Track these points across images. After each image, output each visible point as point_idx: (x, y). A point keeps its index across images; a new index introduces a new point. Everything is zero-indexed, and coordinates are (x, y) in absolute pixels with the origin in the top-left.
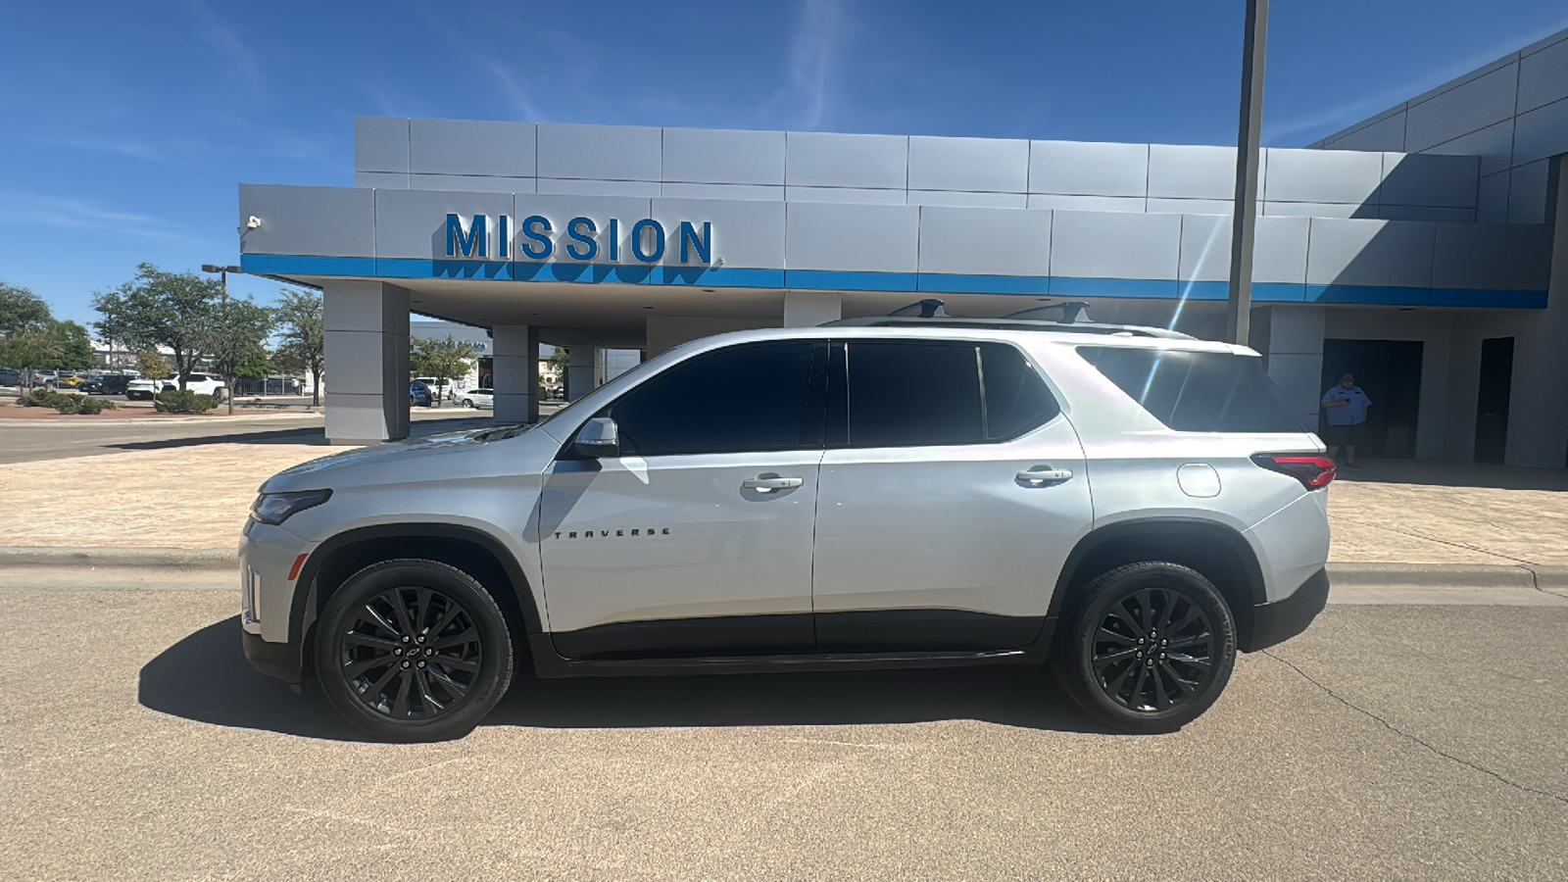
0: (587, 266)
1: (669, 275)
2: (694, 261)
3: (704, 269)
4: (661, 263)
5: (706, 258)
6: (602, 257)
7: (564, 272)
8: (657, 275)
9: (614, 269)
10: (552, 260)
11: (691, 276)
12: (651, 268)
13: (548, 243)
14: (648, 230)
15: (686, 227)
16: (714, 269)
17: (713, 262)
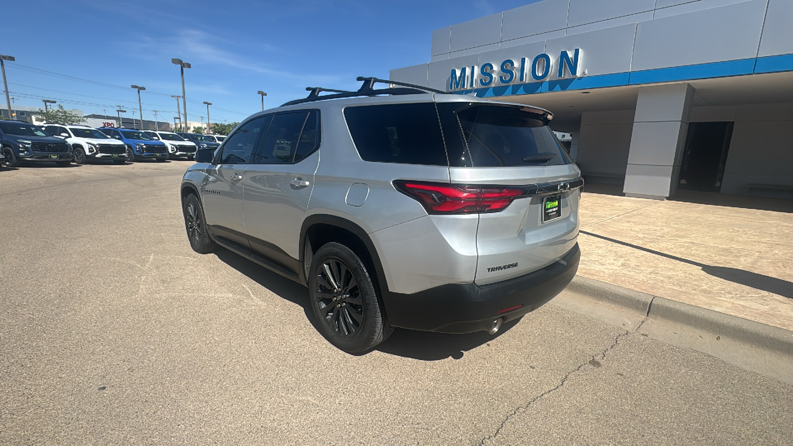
0: (509, 86)
1: (552, 86)
2: (567, 75)
3: (573, 79)
4: (548, 79)
5: (574, 71)
6: (516, 80)
7: (498, 91)
8: (545, 86)
9: (522, 86)
10: (493, 85)
11: (564, 84)
12: (542, 83)
13: (491, 77)
14: (543, 60)
15: (564, 55)
16: (580, 78)
17: (578, 74)
